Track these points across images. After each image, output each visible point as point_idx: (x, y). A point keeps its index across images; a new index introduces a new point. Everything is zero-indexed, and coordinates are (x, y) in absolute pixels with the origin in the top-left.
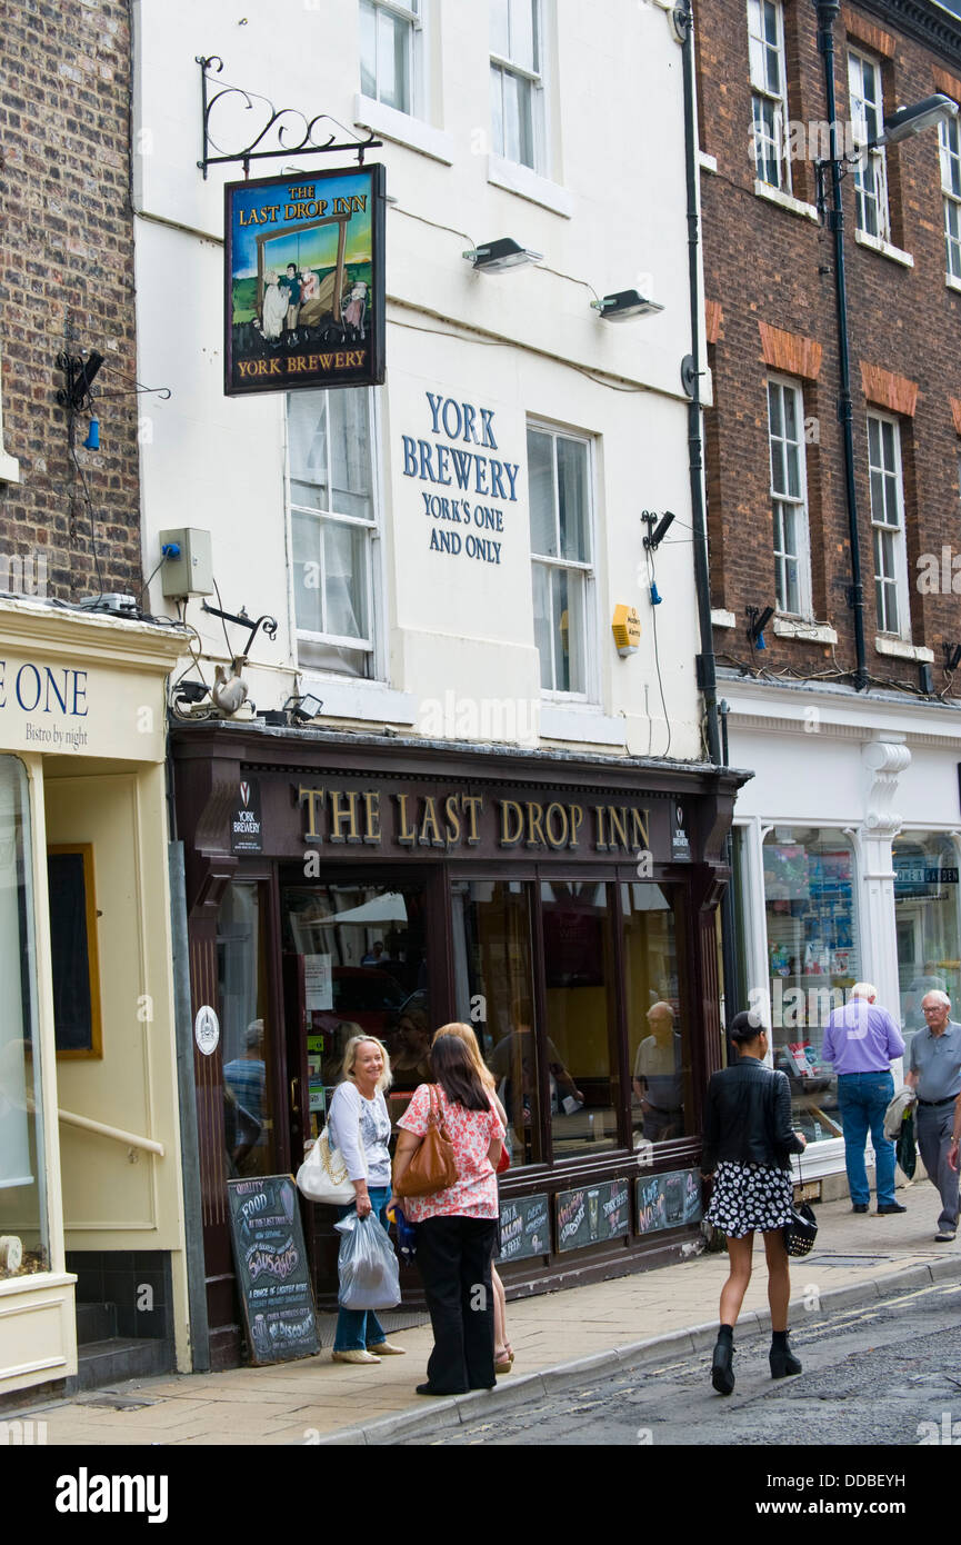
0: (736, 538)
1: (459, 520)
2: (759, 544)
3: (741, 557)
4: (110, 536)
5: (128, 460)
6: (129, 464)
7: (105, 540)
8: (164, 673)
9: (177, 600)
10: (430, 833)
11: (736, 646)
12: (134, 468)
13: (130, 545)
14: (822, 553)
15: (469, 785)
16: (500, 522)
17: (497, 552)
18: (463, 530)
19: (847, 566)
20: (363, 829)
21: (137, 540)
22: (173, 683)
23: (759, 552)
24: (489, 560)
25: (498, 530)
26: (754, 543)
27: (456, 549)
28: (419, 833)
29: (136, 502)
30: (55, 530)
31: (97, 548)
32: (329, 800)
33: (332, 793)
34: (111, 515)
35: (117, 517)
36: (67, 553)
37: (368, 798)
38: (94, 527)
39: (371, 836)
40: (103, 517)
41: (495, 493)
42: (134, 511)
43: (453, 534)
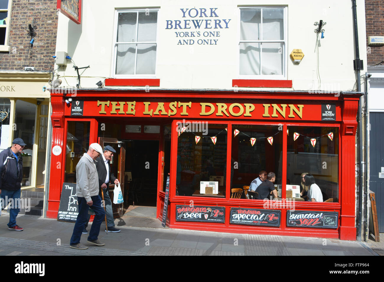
1: (194, 36)
4: (44, 57)
6: (53, 43)
10: (160, 111)
13: (52, 58)
16: (218, 34)
17: (216, 42)
18: (196, 39)
20: (126, 110)
24: (211, 44)
25: (217, 36)
27: (192, 43)
28: (154, 111)
30: (25, 58)
31: (39, 59)
32: (111, 104)
33: (112, 102)
34: (45, 53)
35: (48, 53)
36: (27, 61)
37: (130, 103)
38: (39, 56)
39: (129, 112)
40: (42, 54)
41: (216, 27)
42: (54, 51)
43: (190, 40)
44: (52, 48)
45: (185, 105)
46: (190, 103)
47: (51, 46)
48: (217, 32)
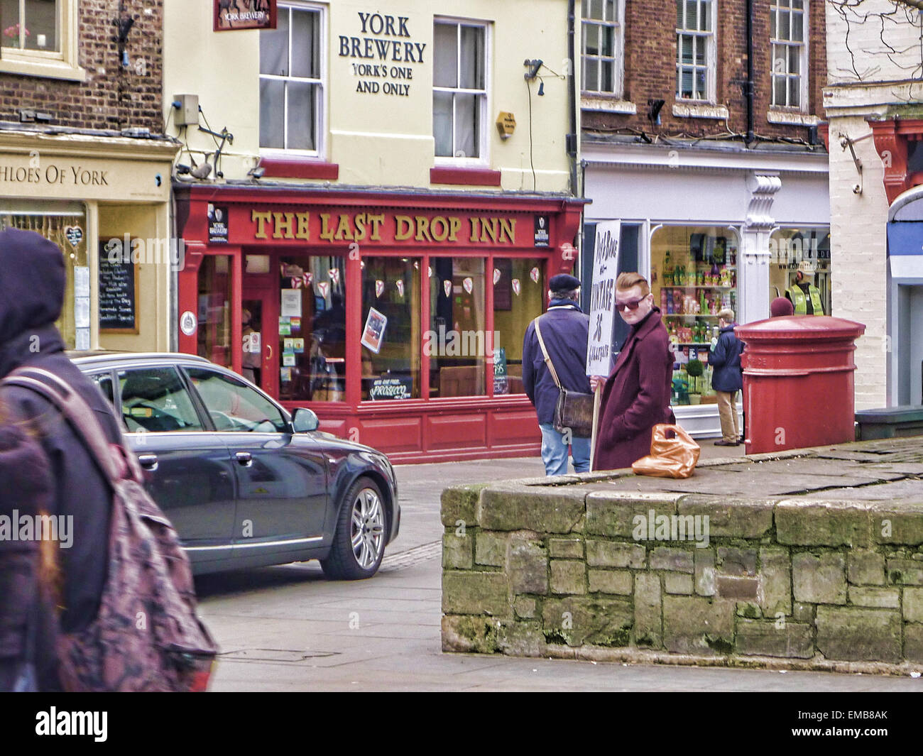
0: (642, 61)
1: (379, 75)
2: (663, 63)
3: (647, 71)
4: (143, 99)
5: (156, 63)
6: (156, 66)
7: (140, 101)
8: (170, 162)
9: (182, 127)
10: (344, 232)
11: (638, 123)
12: (160, 67)
13: (156, 102)
14: (722, 65)
15: (375, 210)
16: (409, 74)
17: (407, 90)
18: (381, 81)
19: (745, 71)
20: (296, 230)
21: (160, 100)
22: (174, 165)
23: (662, 68)
24: (401, 94)
25: (408, 78)
26: (658, 63)
27: (376, 90)
28: (336, 233)
29: (160, 83)
30: (109, 99)
31: (135, 105)
32: (273, 218)
33: (275, 215)
34: (144, 89)
35: (148, 90)
36: (116, 109)
37: (301, 216)
38: (134, 96)
39: (301, 235)
40: (139, 91)
41: (407, 60)
42: (159, 86)
43: (374, 83)
44: (156, 78)
45: (376, 219)
46: (383, 216)
47: (155, 74)
48: (408, 70)
